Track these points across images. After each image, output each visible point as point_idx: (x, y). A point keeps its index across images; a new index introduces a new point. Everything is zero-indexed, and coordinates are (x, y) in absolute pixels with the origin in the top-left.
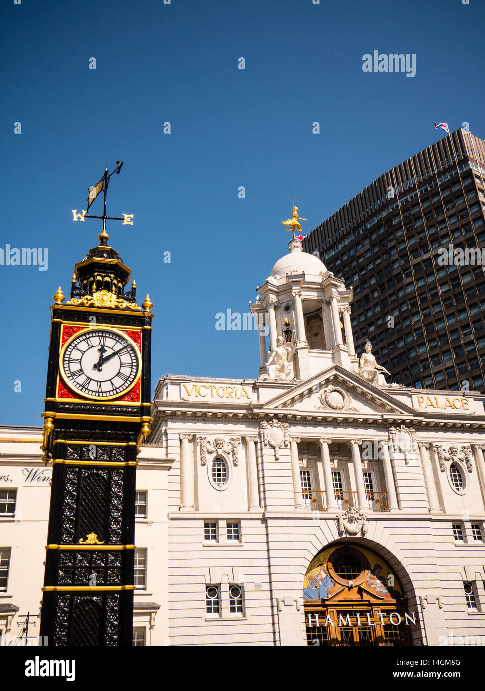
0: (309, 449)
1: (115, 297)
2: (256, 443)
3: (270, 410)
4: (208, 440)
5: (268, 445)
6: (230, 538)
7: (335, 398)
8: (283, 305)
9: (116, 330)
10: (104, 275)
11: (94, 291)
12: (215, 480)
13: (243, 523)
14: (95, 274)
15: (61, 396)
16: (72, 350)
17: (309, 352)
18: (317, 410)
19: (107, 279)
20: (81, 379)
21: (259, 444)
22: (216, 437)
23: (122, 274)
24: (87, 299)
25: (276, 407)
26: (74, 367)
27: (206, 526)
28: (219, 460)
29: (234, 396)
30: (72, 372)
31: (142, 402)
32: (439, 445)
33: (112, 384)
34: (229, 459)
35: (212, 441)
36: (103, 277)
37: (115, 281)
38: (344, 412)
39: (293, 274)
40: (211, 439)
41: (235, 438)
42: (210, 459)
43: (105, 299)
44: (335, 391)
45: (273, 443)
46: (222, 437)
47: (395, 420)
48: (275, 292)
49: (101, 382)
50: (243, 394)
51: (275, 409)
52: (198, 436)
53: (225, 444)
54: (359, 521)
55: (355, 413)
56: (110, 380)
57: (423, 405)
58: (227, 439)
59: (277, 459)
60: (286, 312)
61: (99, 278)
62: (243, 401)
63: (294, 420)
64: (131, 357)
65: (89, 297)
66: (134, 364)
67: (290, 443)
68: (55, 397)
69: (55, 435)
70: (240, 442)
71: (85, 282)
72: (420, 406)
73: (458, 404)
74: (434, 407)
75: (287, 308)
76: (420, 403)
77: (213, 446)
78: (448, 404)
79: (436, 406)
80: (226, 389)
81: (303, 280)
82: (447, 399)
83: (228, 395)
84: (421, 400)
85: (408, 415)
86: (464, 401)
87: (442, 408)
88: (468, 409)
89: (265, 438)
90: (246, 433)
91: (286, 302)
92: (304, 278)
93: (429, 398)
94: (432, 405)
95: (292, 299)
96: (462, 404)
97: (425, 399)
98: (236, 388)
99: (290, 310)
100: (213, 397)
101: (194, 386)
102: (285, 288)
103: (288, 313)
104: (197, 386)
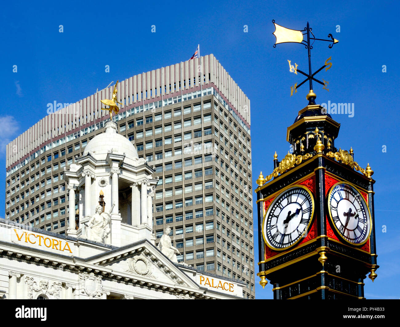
2: (73, 290)
3: (90, 265)
4: (34, 280)
5: (85, 293)
7: (141, 266)
8: (100, 179)
17: (121, 224)
18: (126, 273)
22: (42, 279)
25: (94, 264)
28: (42, 298)
29: (59, 248)
33: (355, 234)
35: (38, 283)
38: (146, 277)
41: (57, 282)
44: (139, 260)
45: (88, 292)
46: (46, 280)
48: (94, 165)
50: (67, 248)
51: (94, 266)
52: (26, 276)
53: (49, 287)
55: (155, 280)
56: (354, 230)
57: (203, 283)
58: (51, 283)
62: (66, 253)
63: (107, 277)
67: (102, 294)
70: (61, 287)
72: (201, 284)
73: (227, 287)
74: (210, 286)
75: (103, 182)
76: (201, 281)
77: (38, 286)
78: (220, 285)
79: (212, 286)
80: (52, 241)
81: (122, 160)
82: (220, 282)
83: (53, 246)
84: (202, 279)
85: (193, 289)
86: (231, 285)
87: (215, 287)
88: (233, 291)
89: (83, 287)
90: (66, 280)
91: (103, 177)
92: (124, 159)
93: (208, 279)
94: (209, 284)
95: (109, 176)
96: (230, 287)
97: (206, 279)
98: (60, 242)
99: (105, 184)
100: (40, 245)
101: (24, 232)
102: (103, 164)
103: (103, 187)
104: (26, 233)
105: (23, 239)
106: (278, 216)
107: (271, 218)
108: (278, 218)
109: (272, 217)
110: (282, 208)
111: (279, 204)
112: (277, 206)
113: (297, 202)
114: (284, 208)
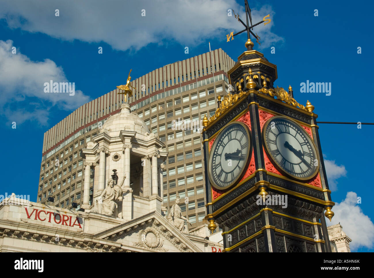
7: (150, 238)
8: (112, 155)
14: (259, 73)
16: (269, 132)
17: (132, 197)
18: (135, 246)
20: (280, 159)
25: (104, 239)
26: (273, 147)
30: (272, 150)
33: (301, 168)
39: (126, 130)
44: (151, 232)
48: (108, 141)
51: (103, 241)
56: (299, 164)
60: (115, 160)
62: (75, 229)
66: (312, 155)
75: (116, 157)
80: (62, 216)
81: (133, 136)
84: (215, 250)
91: (116, 152)
92: (135, 134)
95: (122, 150)
97: (218, 250)
98: (71, 217)
99: (118, 159)
100: (50, 221)
101: (34, 210)
102: (117, 140)
103: (116, 161)
104: (37, 210)
105: (33, 217)
106: (221, 154)
107: (216, 158)
108: (221, 156)
109: (216, 156)
110: (224, 146)
111: (221, 143)
112: (220, 145)
113: (236, 138)
114: (225, 145)
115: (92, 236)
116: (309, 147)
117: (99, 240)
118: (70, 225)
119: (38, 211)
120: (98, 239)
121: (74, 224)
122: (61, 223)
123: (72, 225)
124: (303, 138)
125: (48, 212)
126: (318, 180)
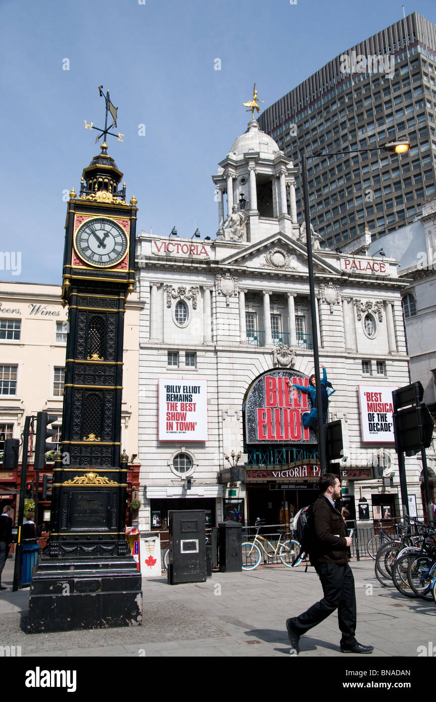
0: (254, 297)
1: (111, 195)
2: (211, 292)
4: (173, 288)
5: (221, 294)
6: (187, 364)
7: (278, 258)
8: (240, 178)
9: (111, 219)
10: (104, 177)
11: (96, 189)
12: (177, 319)
13: (198, 353)
14: (98, 177)
15: (76, 264)
16: (82, 232)
17: (259, 219)
18: (263, 267)
19: (106, 180)
20: (88, 253)
21: (214, 293)
22: (180, 285)
23: (116, 176)
24: (92, 197)
25: (230, 263)
26: (84, 245)
27: (170, 354)
28: (181, 304)
29: (195, 253)
30: (82, 247)
31: (129, 270)
32: (358, 299)
33: (109, 257)
34: (190, 303)
35: (176, 289)
36: (103, 179)
37: (111, 182)
38: (284, 269)
39: (250, 152)
40: (176, 286)
41: (194, 286)
42: (174, 302)
43: (104, 197)
44: (278, 252)
45: (225, 292)
46: (184, 286)
47: (325, 278)
48: (234, 166)
49: (101, 255)
50: (203, 251)
51: (229, 265)
52: (165, 284)
53: (187, 292)
54: (290, 356)
55: (294, 271)
56: (108, 254)
57: (349, 267)
58: (188, 287)
59: (228, 305)
60: (242, 183)
61: (100, 180)
62: (202, 257)
63: (244, 274)
64: (122, 239)
65: (93, 195)
66: (124, 244)
67: (239, 293)
68: (71, 265)
69: (71, 289)
70: (199, 290)
71: (91, 181)
72: (346, 268)
73: (377, 267)
74: (357, 269)
75: (243, 181)
76: (346, 264)
77: (177, 293)
78: (369, 267)
79: (359, 268)
80: (189, 246)
81: (258, 157)
82: (369, 263)
83: (190, 252)
84: (348, 262)
85: (335, 275)
86: (382, 265)
87: (363, 270)
88: (384, 272)
89: (219, 288)
90: (204, 283)
91: (243, 175)
92: (260, 155)
93: (354, 262)
94: (356, 267)
95: (247, 173)
96: (381, 267)
97: (351, 262)
98: (197, 246)
99: (245, 182)
100: (178, 252)
101: (163, 243)
102: (242, 163)
103: (243, 185)
104: (165, 243)
105: (162, 250)
115: (217, 262)
116: (123, 237)
117: (225, 265)
118: (197, 254)
119: (167, 244)
120: (223, 265)
121: (201, 253)
122: (189, 253)
123: (199, 253)
124: (118, 231)
125: (176, 244)
126: (126, 264)
